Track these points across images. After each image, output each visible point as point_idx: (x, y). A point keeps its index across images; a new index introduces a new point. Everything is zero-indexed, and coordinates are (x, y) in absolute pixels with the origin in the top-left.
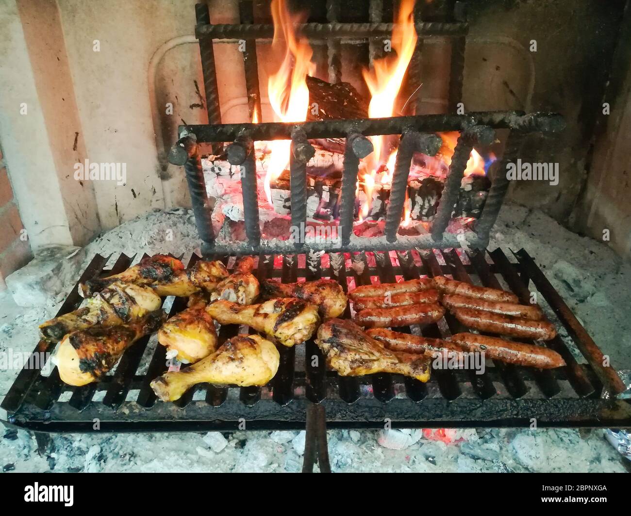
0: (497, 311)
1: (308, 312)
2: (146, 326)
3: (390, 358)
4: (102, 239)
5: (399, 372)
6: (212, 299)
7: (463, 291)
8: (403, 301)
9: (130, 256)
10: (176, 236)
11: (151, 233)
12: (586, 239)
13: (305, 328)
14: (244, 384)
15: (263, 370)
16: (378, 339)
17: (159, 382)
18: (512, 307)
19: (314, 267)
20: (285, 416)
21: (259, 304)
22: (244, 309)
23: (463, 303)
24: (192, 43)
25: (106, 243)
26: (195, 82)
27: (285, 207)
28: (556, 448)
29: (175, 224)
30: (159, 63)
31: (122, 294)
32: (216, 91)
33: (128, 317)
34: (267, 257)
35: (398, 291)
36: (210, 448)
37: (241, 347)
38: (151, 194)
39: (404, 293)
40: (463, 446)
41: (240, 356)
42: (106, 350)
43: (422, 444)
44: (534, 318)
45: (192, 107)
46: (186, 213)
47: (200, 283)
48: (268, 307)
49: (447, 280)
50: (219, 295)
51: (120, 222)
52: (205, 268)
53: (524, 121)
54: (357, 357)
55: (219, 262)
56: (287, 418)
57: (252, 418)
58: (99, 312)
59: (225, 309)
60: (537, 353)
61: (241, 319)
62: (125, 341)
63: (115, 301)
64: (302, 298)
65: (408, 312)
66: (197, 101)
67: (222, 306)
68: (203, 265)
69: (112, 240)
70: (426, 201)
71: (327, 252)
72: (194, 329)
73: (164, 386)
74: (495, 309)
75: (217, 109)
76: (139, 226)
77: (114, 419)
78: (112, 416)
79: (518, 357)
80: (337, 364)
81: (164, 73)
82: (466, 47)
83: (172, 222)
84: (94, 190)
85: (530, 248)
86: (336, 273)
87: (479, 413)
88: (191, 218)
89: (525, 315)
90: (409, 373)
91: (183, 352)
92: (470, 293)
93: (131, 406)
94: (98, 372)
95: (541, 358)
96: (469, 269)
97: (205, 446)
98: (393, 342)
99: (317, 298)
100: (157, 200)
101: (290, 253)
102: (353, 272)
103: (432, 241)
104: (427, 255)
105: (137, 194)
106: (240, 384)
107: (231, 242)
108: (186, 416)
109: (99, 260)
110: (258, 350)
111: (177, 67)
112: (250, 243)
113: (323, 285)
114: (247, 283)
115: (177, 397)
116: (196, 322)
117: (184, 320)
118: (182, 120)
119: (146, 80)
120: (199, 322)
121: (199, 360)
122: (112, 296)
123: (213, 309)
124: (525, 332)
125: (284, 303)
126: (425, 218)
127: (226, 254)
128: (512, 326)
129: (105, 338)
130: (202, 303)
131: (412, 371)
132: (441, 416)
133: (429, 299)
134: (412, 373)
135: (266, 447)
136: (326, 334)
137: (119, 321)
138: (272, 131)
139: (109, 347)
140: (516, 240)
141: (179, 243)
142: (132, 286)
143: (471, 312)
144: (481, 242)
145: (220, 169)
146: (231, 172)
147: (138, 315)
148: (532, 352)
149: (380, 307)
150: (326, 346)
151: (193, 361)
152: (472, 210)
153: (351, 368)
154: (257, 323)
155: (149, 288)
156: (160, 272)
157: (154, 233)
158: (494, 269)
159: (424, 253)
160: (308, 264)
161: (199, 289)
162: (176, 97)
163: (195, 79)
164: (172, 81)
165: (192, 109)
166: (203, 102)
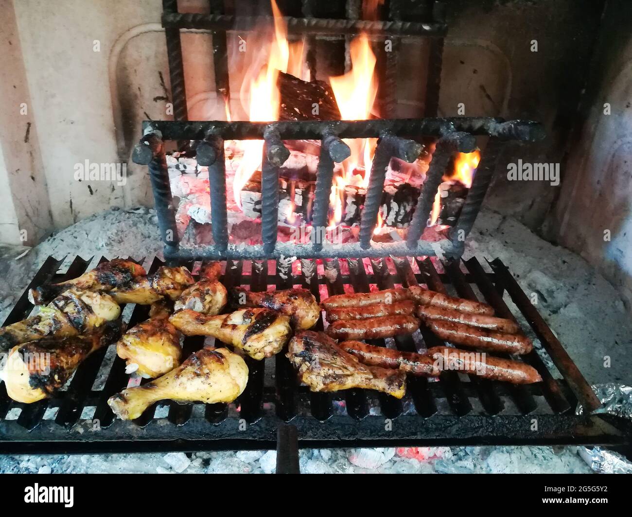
0: (473, 323)
1: (279, 324)
2: (104, 337)
3: (364, 373)
4: (54, 239)
5: (374, 388)
6: (176, 308)
7: (439, 302)
8: (378, 312)
9: (86, 258)
10: (136, 237)
11: (109, 233)
12: (559, 248)
13: (276, 341)
14: (210, 402)
15: (231, 386)
16: (352, 353)
17: (118, 399)
18: (488, 320)
19: (285, 274)
20: (254, 435)
21: (227, 315)
22: (210, 320)
23: (438, 314)
24: (157, 31)
25: (59, 243)
26: (160, 73)
27: (255, 210)
28: (531, 464)
29: (135, 224)
30: (122, 51)
31: (77, 302)
32: (182, 84)
33: (84, 326)
34: (235, 263)
35: (373, 301)
36: (171, 468)
37: (208, 362)
38: (109, 190)
39: (379, 303)
40: (437, 464)
41: (206, 371)
42: (58, 364)
43: (395, 462)
44: (510, 330)
45: (156, 99)
46: (147, 212)
47: (163, 291)
48: (237, 318)
49: (423, 290)
50: (184, 304)
51: (75, 220)
52: (169, 275)
53: (504, 129)
54: (331, 372)
55: (183, 268)
56: (254, 437)
57: (217, 437)
58: (52, 322)
59: (190, 320)
60: (513, 368)
61: (207, 330)
62: (81, 354)
63: (69, 309)
64: (273, 308)
65: (383, 324)
66: (161, 93)
67: (187, 316)
68: (166, 271)
69: (65, 240)
70: (402, 208)
71: (299, 258)
72: (157, 342)
73: (123, 403)
74: (471, 321)
75: (184, 103)
76: (96, 226)
77: (66, 439)
78: (64, 435)
79: (495, 371)
80: (309, 379)
81: (127, 63)
82: (445, 48)
83: (132, 222)
84: (46, 185)
85: (504, 256)
86: (308, 281)
87: (454, 429)
88: (153, 218)
89: (502, 329)
90: (384, 389)
91: (144, 367)
92: (446, 304)
93: (86, 424)
94: (50, 388)
95: (518, 373)
96: (444, 278)
97: (166, 465)
98: (368, 356)
99: (289, 308)
100: (116, 198)
101: (260, 258)
102: (325, 280)
103: (406, 248)
104: (401, 264)
105: (94, 190)
106: (205, 401)
107: (197, 246)
108: (146, 435)
109: (52, 263)
110: (226, 365)
111: (141, 57)
112: (216, 248)
113: (295, 294)
114: (215, 292)
115: (137, 415)
116: (159, 334)
117: (145, 331)
118: (145, 113)
119: (106, 69)
120: (161, 334)
121: (161, 375)
122: (66, 304)
123: (178, 320)
124: (501, 346)
125: (254, 314)
126: (400, 225)
127: (191, 259)
128: (489, 339)
129: (58, 351)
130: (165, 312)
131: (387, 387)
132: (415, 434)
133: (404, 310)
134: (387, 389)
135: (232, 466)
136: (298, 347)
137: (74, 332)
138: (244, 131)
139: (62, 361)
140: (490, 248)
141: (139, 245)
142: (88, 293)
143: (447, 324)
144: (457, 251)
145: (185, 167)
146: (197, 170)
147: (95, 325)
148: (509, 367)
149: (354, 318)
150: (298, 360)
151: (155, 376)
152: (448, 217)
153: (324, 384)
154: (224, 335)
155: (108, 296)
156: (119, 278)
157: (112, 234)
158: (469, 278)
159: (399, 260)
160: (278, 271)
161: (162, 297)
162: (139, 88)
163: (160, 71)
164: (135, 71)
165: (156, 101)
166: (168, 95)
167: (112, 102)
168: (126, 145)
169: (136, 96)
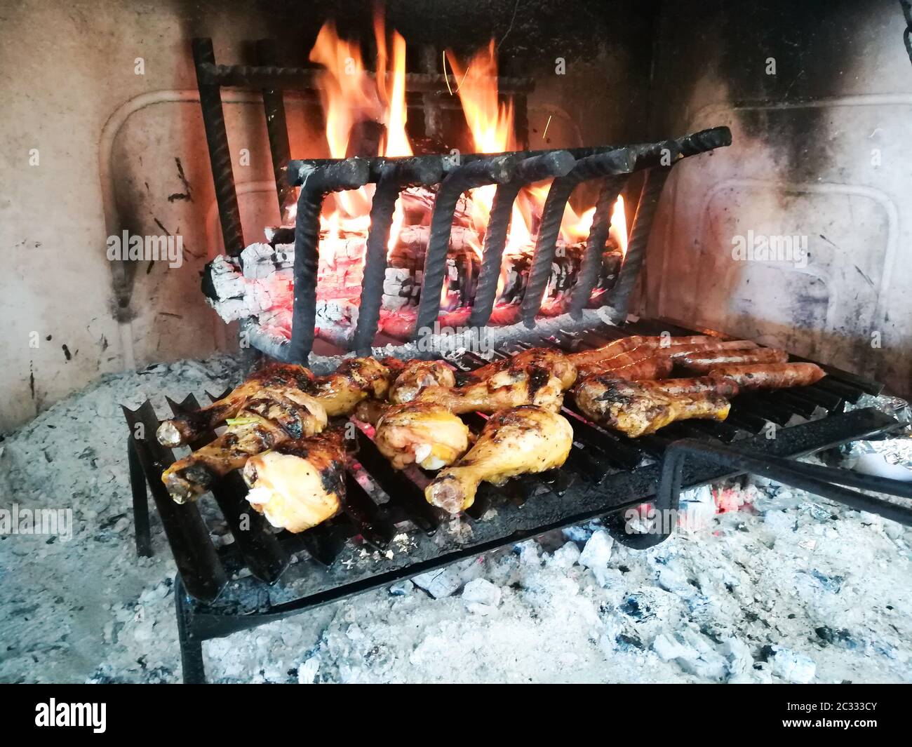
14: (542, 467)
21: (484, 382)
22: (469, 390)
24: (172, 101)
26: (177, 160)
27: (401, 294)
30: (118, 132)
31: (283, 403)
33: (303, 434)
38: (98, 348)
41: (532, 423)
45: (171, 199)
46: (169, 369)
47: (367, 384)
48: (502, 380)
51: (38, 408)
63: (275, 413)
66: (179, 189)
67: (440, 390)
73: (457, 482)
80: (628, 421)
81: (127, 147)
100: (109, 360)
103: (572, 321)
104: (577, 336)
105: (72, 352)
111: (148, 138)
115: (470, 502)
118: (156, 220)
119: (95, 158)
122: (269, 407)
125: (522, 369)
131: (712, 406)
136: (597, 390)
144: (621, 315)
147: (317, 431)
150: (603, 405)
153: (648, 419)
161: (365, 394)
162: (146, 184)
163: (176, 156)
164: (140, 158)
165: (172, 201)
166: (190, 191)
167: (104, 208)
168: (126, 273)
169: (142, 196)
